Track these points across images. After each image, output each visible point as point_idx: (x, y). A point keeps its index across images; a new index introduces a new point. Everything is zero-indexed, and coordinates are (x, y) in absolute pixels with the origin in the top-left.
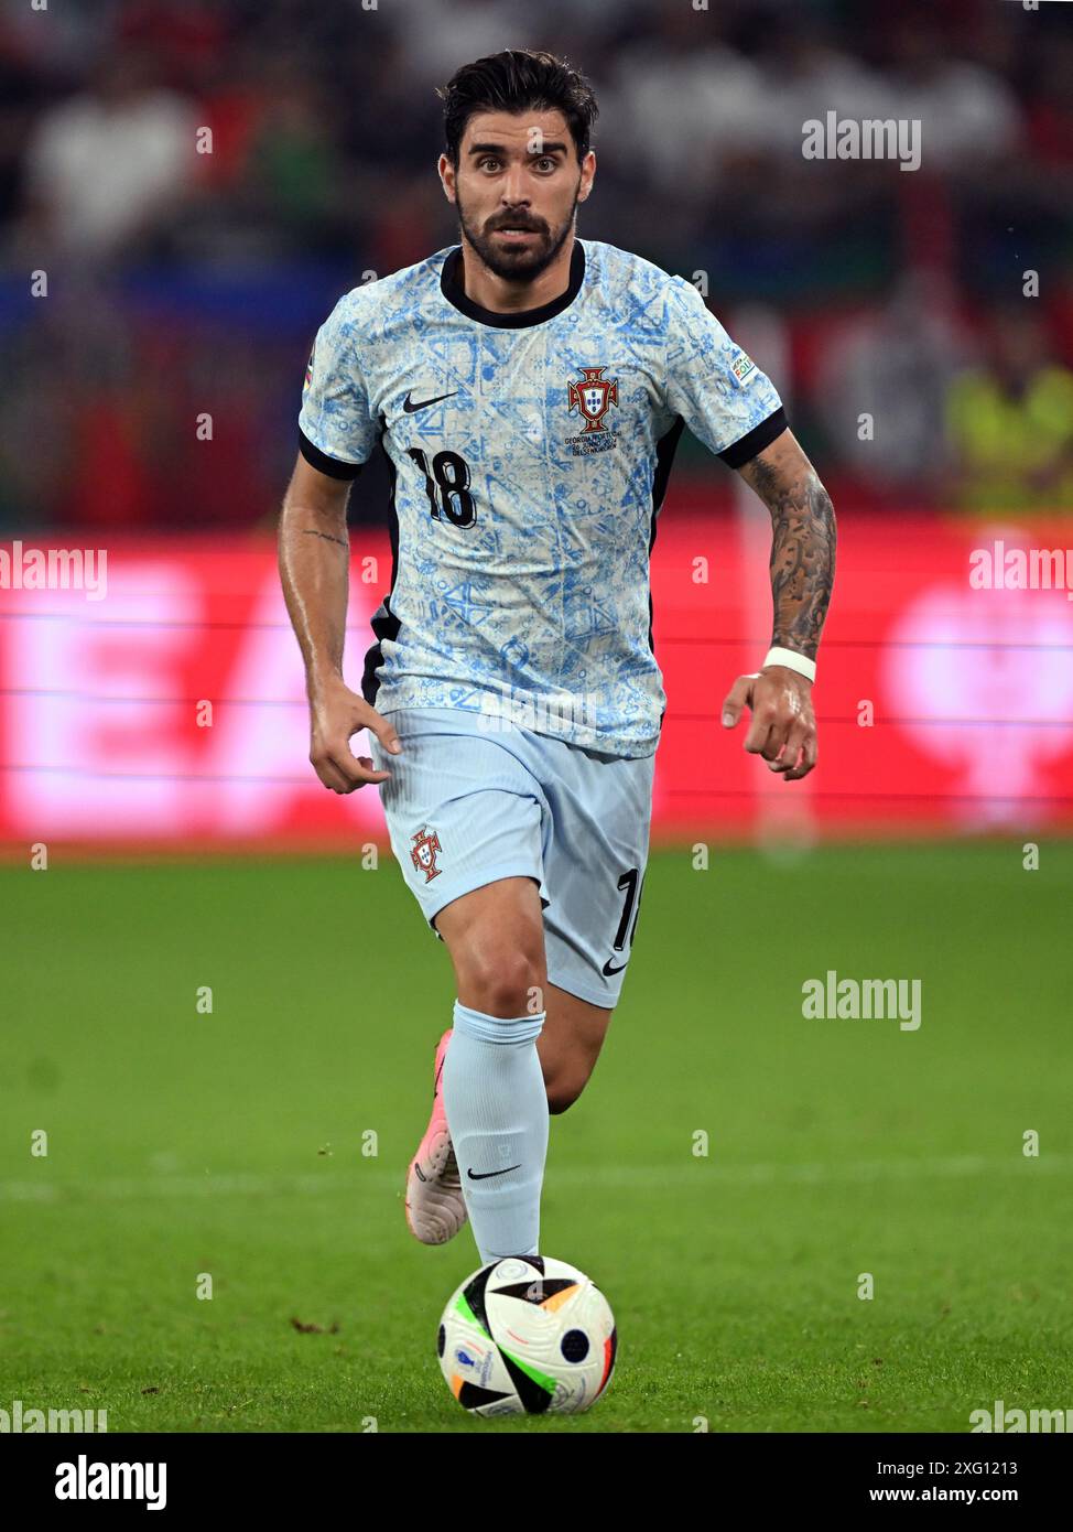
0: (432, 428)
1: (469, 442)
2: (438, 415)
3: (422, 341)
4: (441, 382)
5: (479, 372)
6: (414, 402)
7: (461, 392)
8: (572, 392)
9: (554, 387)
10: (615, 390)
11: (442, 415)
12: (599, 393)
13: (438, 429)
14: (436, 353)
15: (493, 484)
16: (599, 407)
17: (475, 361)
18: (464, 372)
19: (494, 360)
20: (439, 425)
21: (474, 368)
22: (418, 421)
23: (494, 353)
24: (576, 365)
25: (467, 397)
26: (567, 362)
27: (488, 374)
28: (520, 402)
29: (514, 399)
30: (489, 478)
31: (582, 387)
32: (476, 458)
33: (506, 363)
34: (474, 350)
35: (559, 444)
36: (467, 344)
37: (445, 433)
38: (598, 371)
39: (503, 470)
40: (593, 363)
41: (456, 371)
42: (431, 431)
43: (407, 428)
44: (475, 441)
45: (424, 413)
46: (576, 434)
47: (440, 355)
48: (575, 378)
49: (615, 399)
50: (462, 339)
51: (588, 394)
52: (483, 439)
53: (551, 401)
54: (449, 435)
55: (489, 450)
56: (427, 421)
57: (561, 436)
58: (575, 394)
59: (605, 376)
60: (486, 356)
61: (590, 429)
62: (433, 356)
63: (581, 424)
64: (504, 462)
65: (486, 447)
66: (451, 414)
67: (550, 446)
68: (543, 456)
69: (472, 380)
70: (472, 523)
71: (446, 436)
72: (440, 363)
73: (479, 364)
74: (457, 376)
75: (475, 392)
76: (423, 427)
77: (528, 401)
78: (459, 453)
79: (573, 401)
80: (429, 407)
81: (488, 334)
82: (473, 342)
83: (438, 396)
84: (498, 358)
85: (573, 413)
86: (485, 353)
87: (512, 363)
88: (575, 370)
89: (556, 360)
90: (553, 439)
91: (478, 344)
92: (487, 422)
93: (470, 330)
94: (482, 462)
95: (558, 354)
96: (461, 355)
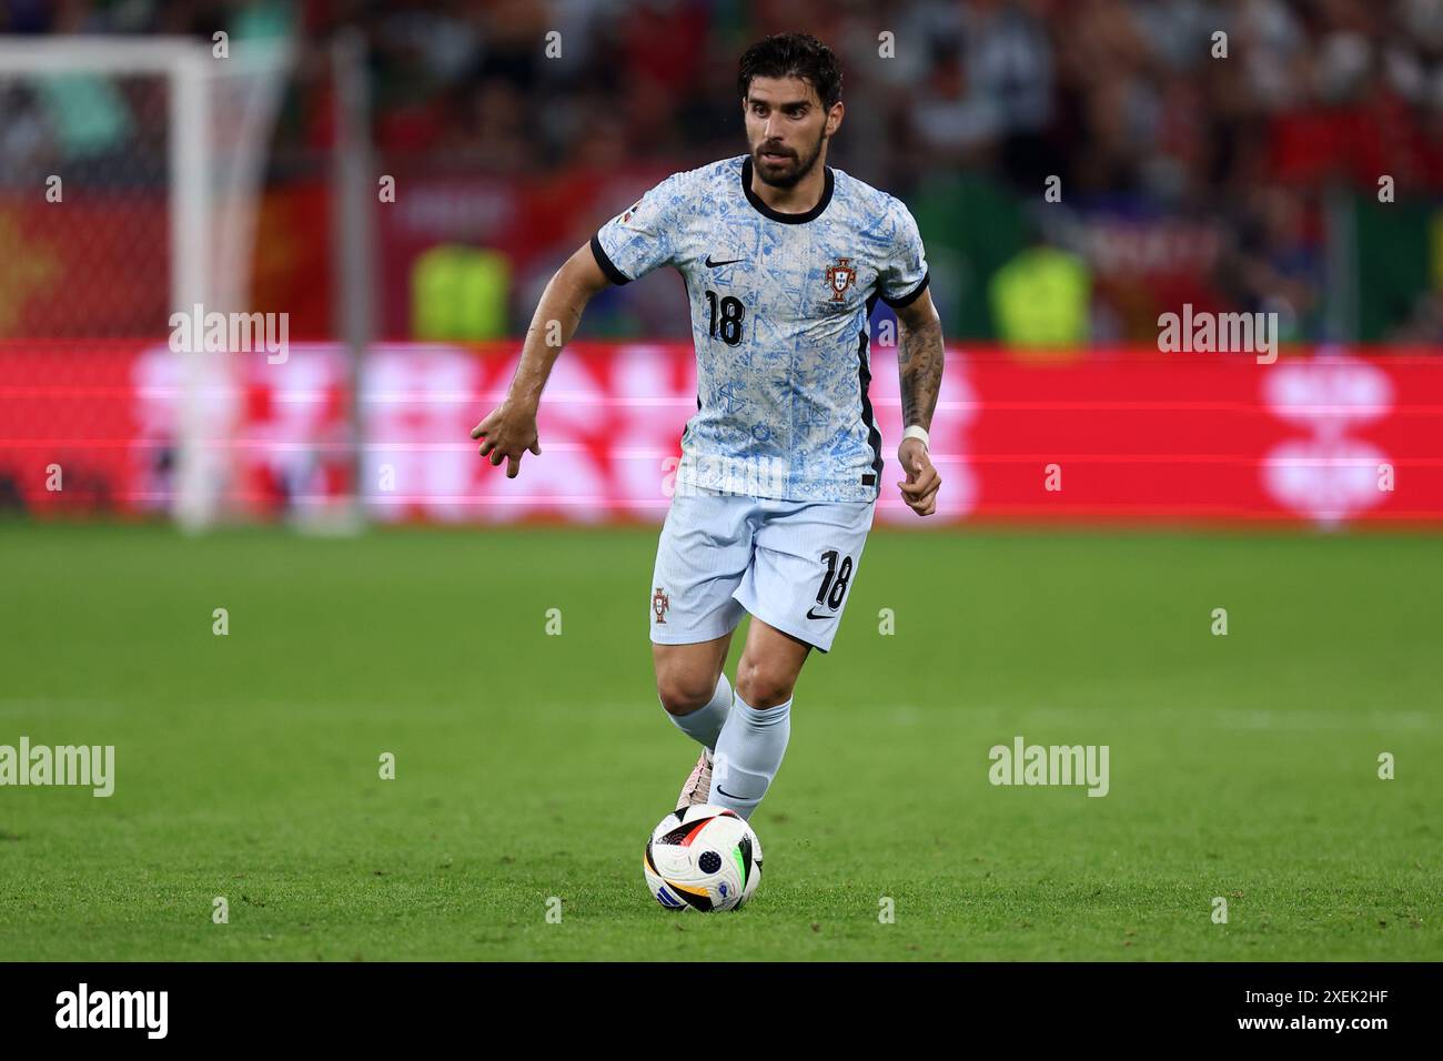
0: (725, 280)
1: (747, 294)
2: (729, 273)
4: (733, 252)
5: (760, 248)
6: (714, 261)
7: (747, 260)
8: (827, 272)
9: (816, 267)
10: (854, 274)
11: (732, 273)
12: (845, 275)
14: (732, 232)
15: (758, 321)
16: (843, 285)
17: (758, 241)
18: (750, 247)
19: (772, 243)
20: (729, 278)
21: (758, 245)
22: (715, 274)
23: (772, 238)
24: (833, 255)
25: (751, 264)
26: (827, 252)
27: (767, 251)
28: (789, 273)
29: (785, 271)
30: (757, 317)
31: (835, 270)
32: (750, 303)
33: (781, 246)
34: (758, 232)
35: (811, 304)
36: (753, 228)
37: (732, 285)
38: (846, 261)
39: (767, 314)
40: (844, 255)
41: (745, 247)
42: (723, 282)
43: (707, 278)
44: (752, 293)
46: (826, 300)
47: (734, 234)
48: (831, 263)
49: (854, 280)
50: (750, 224)
51: (838, 275)
52: (758, 293)
53: (813, 275)
54: (735, 286)
55: (760, 299)
56: (721, 275)
57: (814, 299)
58: (830, 274)
59: (851, 265)
60: (767, 239)
61: (836, 299)
62: (729, 232)
63: (830, 294)
64: (770, 308)
65: (759, 297)
66: (739, 274)
68: (798, 309)
69: (755, 253)
70: (738, 343)
71: (733, 288)
72: (733, 238)
73: (761, 243)
74: (746, 250)
75: (757, 260)
76: (718, 279)
77: (796, 273)
78: (740, 299)
79: (827, 278)
80: (725, 266)
81: (768, 224)
82: (757, 228)
83: (730, 260)
84: (775, 242)
85: (825, 285)
86: (766, 236)
87: (784, 246)
88: (830, 258)
89: (818, 250)
90: (808, 299)
91: (761, 230)
92: (763, 282)
93: (757, 219)
94: (754, 306)
95: (820, 247)
96: (748, 235)
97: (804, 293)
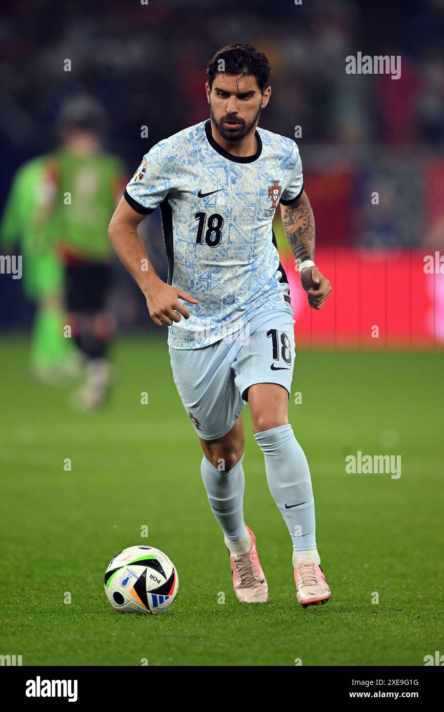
0: (211, 204)
1: (226, 210)
2: (214, 199)
3: (204, 167)
4: (215, 185)
5: (229, 181)
6: (203, 193)
7: (223, 189)
8: (270, 190)
9: (263, 188)
11: (216, 199)
12: (278, 191)
13: (214, 205)
14: (211, 172)
15: (231, 227)
16: (276, 197)
17: (227, 176)
18: (223, 181)
19: (236, 176)
20: (214, 203)
21: (227, 179)
22: (204, 201)
23: (235, 173)
24: (271, 180)
25: (226, 192)
26: (267, 178)
27: (234, 182)
28: (248, 194)
29: (245, 193)
30: (230, 225)
31: (273, 188)
32: (227, 217)
33: (241, 177)
34: (227, 171)
35: (261, 211)
36: (223, 169)
37: (217, 207)
38: (277, 182)
39: (238, 222)
40: (276, 179)
41: (220, 181)
42: (210, 206)
43: (199, 204)
44: (228, 209)
45: (208, 198)
46: (268, 208)
47: (213, 174)
48: (271, 185)
50: (221, 166)
51: (275, 191)
52: (231, 209)
53: (262, 194)
54: (218, 207)
55: (233, 213)
56: (209, 201)
57: (263, 208)
58: (271, 190)
59: (280, 184)
60: (232, 174)
61: (273, 206)
62: (210, 174)
63: (271, 204)
64: (238, 218)
65: (232, 212)
66: (219, 199)
67: (258, 212)
68: (254, 216)
69: (227, 184)
70: (218, 245)
71: (217, 208)
72: (213, 177)
73: (229, 178)
74: (221, 183)
75: (229, 188)
76: (207, 204)
77: (252, 193)
78: (222, 215)
79: (270, 194)
80: (210, 196)
81: (231, 165)
82: (225, 168)
83: (214, 191)
84: (237, 175)
85: (269, 199)
86: (231, 172)
87: (243, 178)
88: (270, 181)
89: (262, 178)
90: (260, 209)
91: (228, 169)
92: (234, 201)
93: (224, 162)
94: (229, 218)
95: (263, 175)
96: (221, 174)
97: (258, 205)
